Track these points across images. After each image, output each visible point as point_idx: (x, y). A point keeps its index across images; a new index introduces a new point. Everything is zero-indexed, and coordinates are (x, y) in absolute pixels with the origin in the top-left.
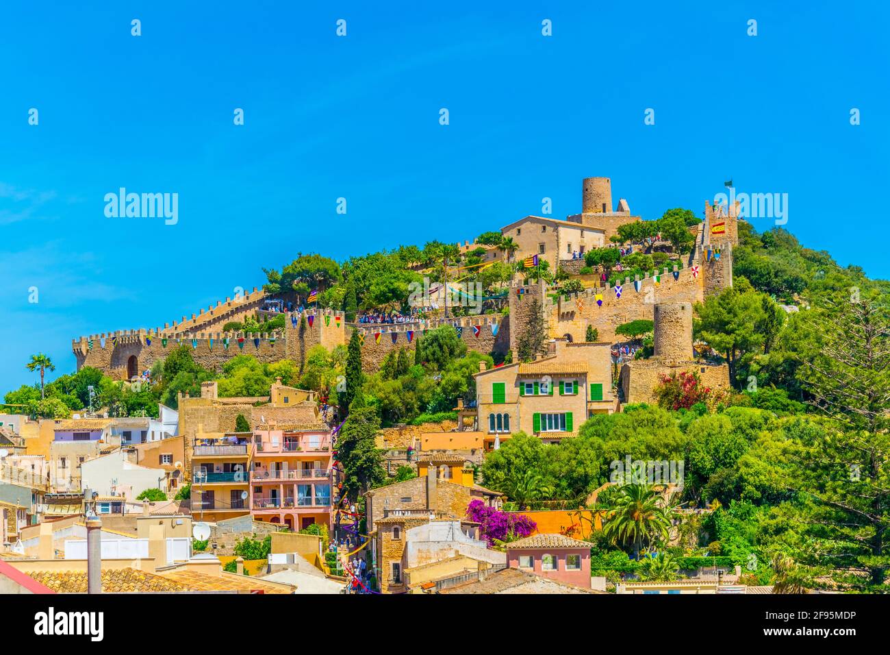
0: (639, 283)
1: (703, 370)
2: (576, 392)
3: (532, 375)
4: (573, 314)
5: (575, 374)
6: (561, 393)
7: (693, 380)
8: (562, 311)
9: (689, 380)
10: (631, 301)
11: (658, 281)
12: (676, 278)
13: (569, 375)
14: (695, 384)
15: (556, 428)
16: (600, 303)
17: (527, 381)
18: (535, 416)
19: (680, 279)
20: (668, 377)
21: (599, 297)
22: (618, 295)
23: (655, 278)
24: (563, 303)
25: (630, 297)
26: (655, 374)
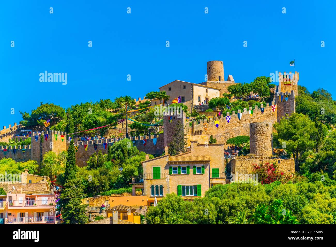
0: (241, 114)
1: (279, 162)
2: (203, 172)
3: (177, 162)
4: (201, 131)
5: (203, 162)
6: (194, 173)
7: (273, 167)
8: (195, 130)
9: (271, 167)
10: (236, 125)
11: (252, 113)
12: (262, 112)
13: (199, 162)
14: (274, 170)
15: (191, 194)
16: (217, 126)
17: (173, 166)
18: (178, 187)
19: (265, 113)
20: (258, 166)
21: (217, 122)
22: (228, 121)
23: (250, 111)
24: (195, 125)
25: (235, 122)
26: (250, 164)
